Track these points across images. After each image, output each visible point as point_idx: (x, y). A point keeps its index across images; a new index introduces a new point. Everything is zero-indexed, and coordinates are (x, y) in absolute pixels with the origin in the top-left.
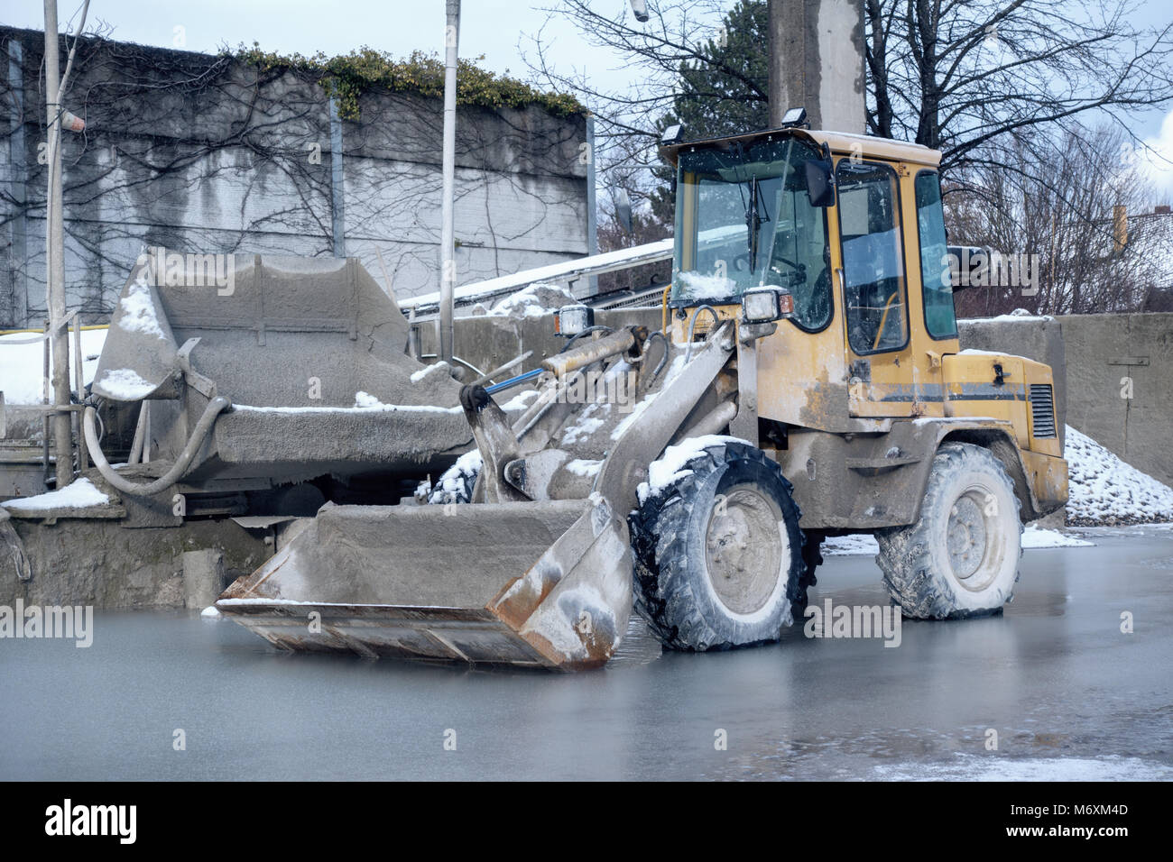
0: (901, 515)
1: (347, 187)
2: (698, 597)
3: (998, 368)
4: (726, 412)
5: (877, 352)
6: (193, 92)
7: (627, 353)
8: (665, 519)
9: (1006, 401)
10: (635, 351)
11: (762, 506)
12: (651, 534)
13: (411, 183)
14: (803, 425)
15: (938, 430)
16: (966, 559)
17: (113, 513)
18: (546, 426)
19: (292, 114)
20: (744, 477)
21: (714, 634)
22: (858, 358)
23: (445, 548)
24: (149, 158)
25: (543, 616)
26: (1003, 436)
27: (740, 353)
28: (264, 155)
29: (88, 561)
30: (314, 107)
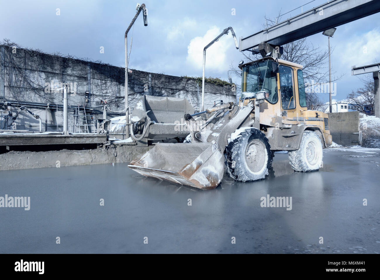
0: (295, 147)
1: (200, 96)
2: (243, 168)
3: (317, 114)
4: (252, 122)
5: (288, 109)
6: (177, 82)
7: (228, 108)
8: (234, 148)
9: (319, 121)
10: (230, 108)
11: (260, 144)
12: (231, 151)
13: (209, 96)
14: (271, 125)
15: (304, 127)
16: (310, 157)
17: (133, 144)
18: (210, 125)
19: (191, 86)
20: (256, 137)
21: (247, 178)
22: (284, 110)
23: (181, 154)
24: (170, 92)
25: (197, 175)
26: (319, 129)
27: (255, 108)
28: (187, 91)
29: (128, 153)
30: (195, 85)
